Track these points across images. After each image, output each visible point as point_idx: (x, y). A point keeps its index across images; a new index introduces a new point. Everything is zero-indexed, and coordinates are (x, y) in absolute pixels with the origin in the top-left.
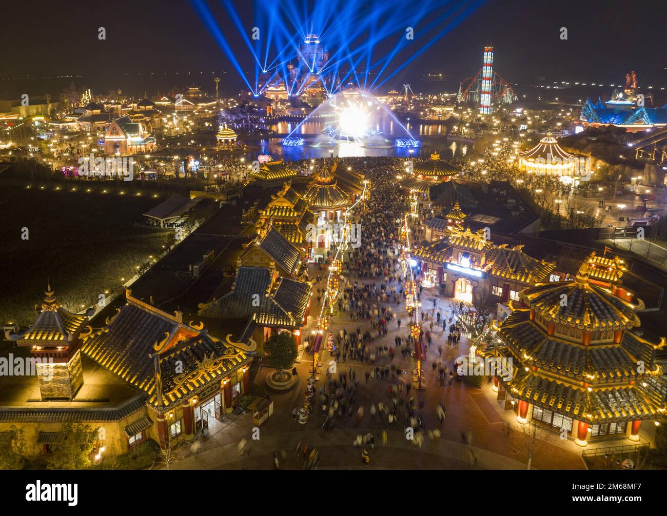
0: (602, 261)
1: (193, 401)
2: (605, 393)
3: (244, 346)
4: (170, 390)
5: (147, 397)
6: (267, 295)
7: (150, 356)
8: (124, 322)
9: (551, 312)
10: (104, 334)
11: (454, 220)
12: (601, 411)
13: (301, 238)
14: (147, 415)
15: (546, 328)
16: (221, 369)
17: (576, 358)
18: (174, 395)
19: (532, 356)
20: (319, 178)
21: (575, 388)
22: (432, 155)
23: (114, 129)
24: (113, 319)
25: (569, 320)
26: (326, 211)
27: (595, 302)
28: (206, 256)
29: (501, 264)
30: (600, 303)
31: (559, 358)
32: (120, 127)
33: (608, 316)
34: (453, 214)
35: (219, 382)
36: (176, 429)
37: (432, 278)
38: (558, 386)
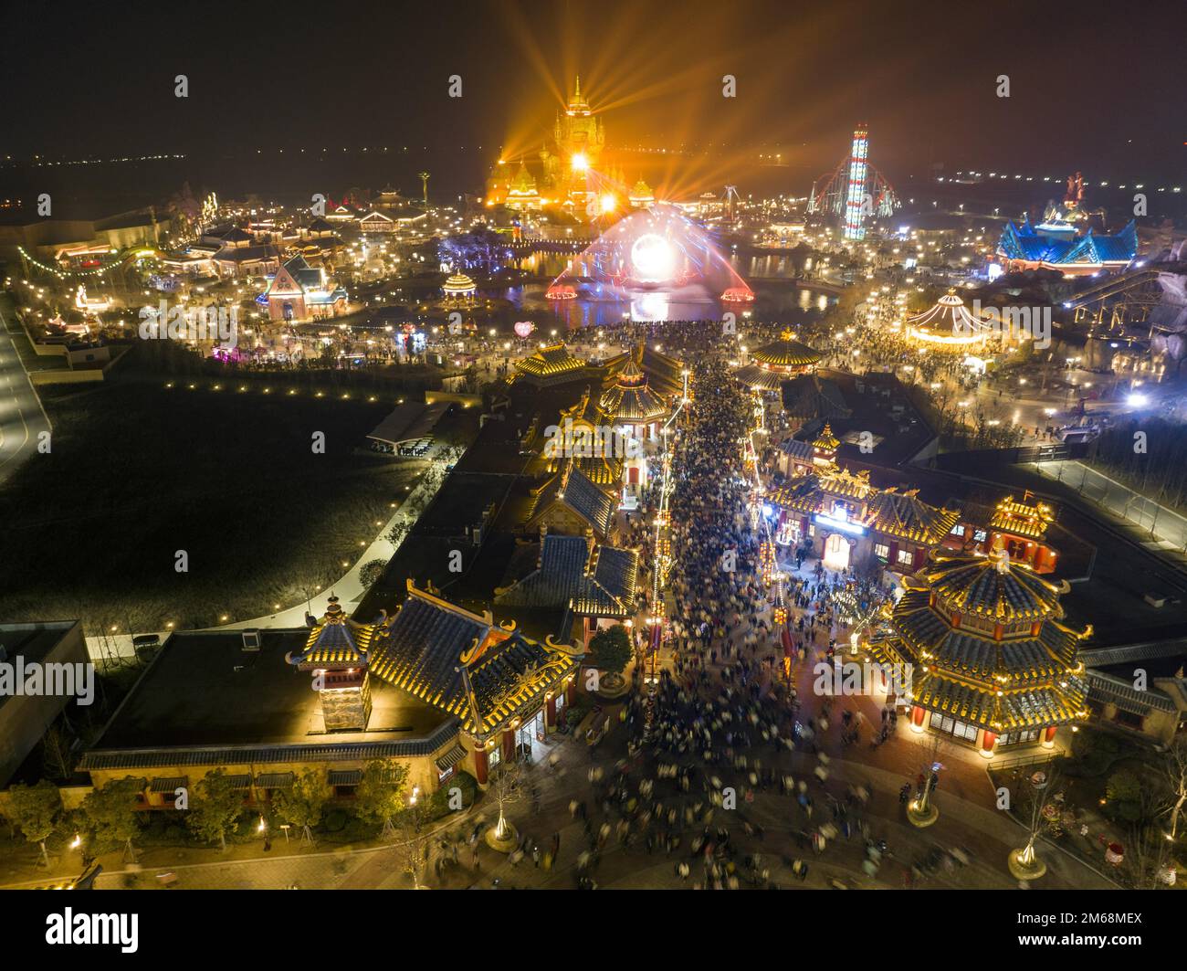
0: (1021, 509)
1: (515, 723)
2: (1018, 696)
3: (568, 648)
4: (488, 712)
5: (460, 723)
6: (586, 575)
7: (457, 669)
8: (409, 624)
9: (957, 600)
10: (382, 638)
11: (823, 450)
12: (1011, 719)
13: (611, 477)
14: (459, 744)
15: (950, 618)
16: (544, 680)
17: (985, 657)
18: (494, 719)
19: (933, 653)
20: (623, 376)
21: (982, 691)
22: (783, 333)
23: (284, 279)
24: (393, 619)
25: (979, 610)
26: (634, 426)
27: (1011, 586)
28: (487, 513)
29: (888, 516)
30: (1017, 588)
31: (964, 656)
32: (293, 276)
33: (1026, 604)
34: (822, 441)
35: (543, 698)
36: (494, 758)
37: (793, 531)
38: (962, 689)
